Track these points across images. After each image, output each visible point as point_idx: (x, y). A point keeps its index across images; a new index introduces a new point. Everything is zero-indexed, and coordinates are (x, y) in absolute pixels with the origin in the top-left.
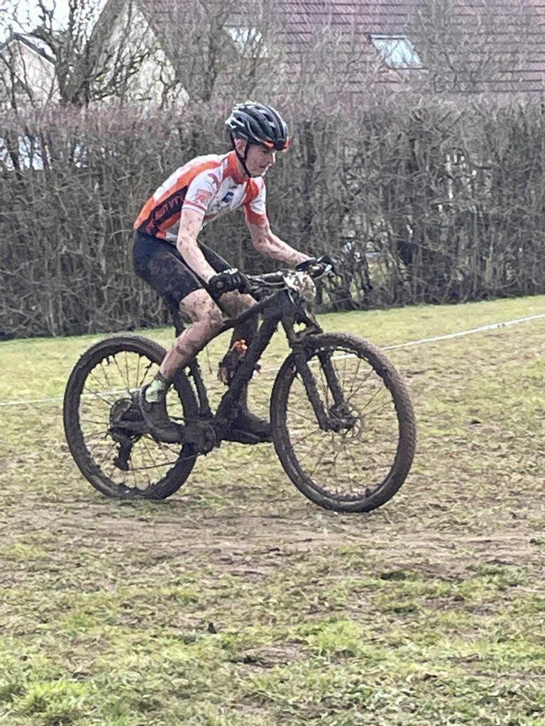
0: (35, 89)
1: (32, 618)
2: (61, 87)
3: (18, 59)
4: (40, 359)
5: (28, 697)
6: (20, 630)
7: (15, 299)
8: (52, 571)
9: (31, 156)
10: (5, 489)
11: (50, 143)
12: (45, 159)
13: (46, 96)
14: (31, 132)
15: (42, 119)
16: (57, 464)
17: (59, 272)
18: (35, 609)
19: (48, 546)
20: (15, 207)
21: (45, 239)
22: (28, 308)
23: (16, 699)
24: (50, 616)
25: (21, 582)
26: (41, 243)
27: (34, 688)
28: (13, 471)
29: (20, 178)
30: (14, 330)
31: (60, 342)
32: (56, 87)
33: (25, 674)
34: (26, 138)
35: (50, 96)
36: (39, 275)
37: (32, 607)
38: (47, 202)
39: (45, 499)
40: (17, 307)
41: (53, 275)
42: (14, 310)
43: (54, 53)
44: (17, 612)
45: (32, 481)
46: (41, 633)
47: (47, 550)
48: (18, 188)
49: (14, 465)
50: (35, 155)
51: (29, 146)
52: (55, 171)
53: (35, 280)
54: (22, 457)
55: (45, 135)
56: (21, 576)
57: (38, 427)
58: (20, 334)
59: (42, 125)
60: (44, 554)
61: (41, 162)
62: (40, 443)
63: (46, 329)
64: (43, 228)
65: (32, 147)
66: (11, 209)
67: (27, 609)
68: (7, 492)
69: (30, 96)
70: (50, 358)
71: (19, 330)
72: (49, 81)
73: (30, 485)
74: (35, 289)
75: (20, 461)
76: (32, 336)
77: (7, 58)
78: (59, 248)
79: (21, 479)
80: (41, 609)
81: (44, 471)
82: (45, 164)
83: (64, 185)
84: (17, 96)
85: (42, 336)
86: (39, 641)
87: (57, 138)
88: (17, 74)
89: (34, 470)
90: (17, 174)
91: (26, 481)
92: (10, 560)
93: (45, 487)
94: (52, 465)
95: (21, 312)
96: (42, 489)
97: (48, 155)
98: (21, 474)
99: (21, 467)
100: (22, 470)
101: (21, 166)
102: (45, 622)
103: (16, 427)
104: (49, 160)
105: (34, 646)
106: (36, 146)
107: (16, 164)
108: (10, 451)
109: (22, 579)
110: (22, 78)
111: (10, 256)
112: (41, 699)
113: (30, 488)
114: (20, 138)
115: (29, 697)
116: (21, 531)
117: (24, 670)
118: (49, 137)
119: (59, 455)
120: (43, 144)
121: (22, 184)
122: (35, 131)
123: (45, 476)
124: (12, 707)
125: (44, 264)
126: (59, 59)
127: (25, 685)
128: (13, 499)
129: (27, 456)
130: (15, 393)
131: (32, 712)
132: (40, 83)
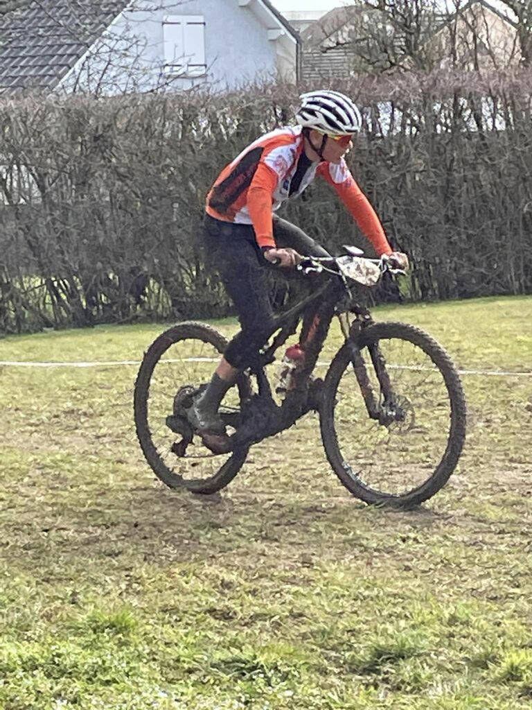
0: (498, 51)
1: (505, 583)
2: (523, 48)
3: (480, 21)
4: (503, 318)
5: (503, 664)
6: (493, 594)
7: (477, 257)
8: (522, 533)
9: (494, 117)
10: (473, 449)
11: (513, 103)
12: (507, 120)
13: (508, 57)
14: (494, 93)
15: (504, 80)
16: (524, 424)
17: (521, 232)
18: (506, 573)
19: (518, 508)
20: (479, 167)
21: (508, 198)
22: (490, 267)
23: (491, 665)
24: (522, 580)
25: (492, 544)
26: (503, 202)
27: (510, 656)
28: (481, 431)
29: (483, 138)
30: (476, 288)
31: (522, 301)
32: (518, 47)
33: (500, 641)
34: (489, 99)
35: (512, 57)
36: (500, 234)
37: (503, 571)
38: (510, 162)
39: (511, 460)
40: (480, 266)
41: (515, 234)
42: (476, 269)
43: (516, 14)
44: (488, 575)
45: (499, 441)
46: (516, 598)
47: (518, 512)
48: (481, 149)
49: (481, 424)
50: (498, 115)
51: (492, 106)
52: (517, 131)
53: (497, 239)
54: (488, 417)
55: (508, 96)
56: (491, 538)
57: (503, 386)
58: (482, 292)
59: (504, 86)
60: (513, 516)
61: (504, 123)
62: (506, 403)
63: (507, 288)
64: (506, 188)
65: (495, 107)
66: (474, 169)
67: (499, 573)
68: (475, 452)
69: (493, 58)
70: (513, 317)
71: (482, 288)
72: (510, 42)
73: (498, 445)
74: (498, 248)
75: (488, 421)
76: (493, 294)
77: (470, 20)
78: (520, 207)
79: (488, 439)
80: (513, 573)
81: (512, 431)
82: (508, 124)
83: (526, 145)
84: (479, 56)
85: (504, 294)
86: (513, 606)
87: (520, 99)
88: (480, 36)
89: (501, 430)
90: (480, 135)
91: (493, 440)
92: (480, 521)
93: (512, 447)
94: (518, 425)
95: (483, 270)
96: (509, 449)
97: (511, 116)
98: (489, 434)
99: (487, 427)
100: (489, 430)
101: (484, 127)
102: (518, 587)
103: (482, 386)
104: (511, 120)
105: (508, 611)
106: (499, 106)
107: (479, 126)
108: (477, 411)
109: (493, 541)
110: (484, 40)
111: (473, 215)
112: (517, 668)
113: (498, 448)
114: (483, 99)
115: (505, 665)
116: (489, 492)
117: (499, 636)
118: (511, 97)
119: (525, 415)
120: (506, 106)
121: (485, 144)
122: (498, 92)
123: (512, 436)
124: (488, 674)
125: (506, 223)
126: (521, 20)
127: (501, 652)
128: (481, 460)
129: (493, 416)
130: (479, 351)
131: (508, 680)
132: (502, 45)
